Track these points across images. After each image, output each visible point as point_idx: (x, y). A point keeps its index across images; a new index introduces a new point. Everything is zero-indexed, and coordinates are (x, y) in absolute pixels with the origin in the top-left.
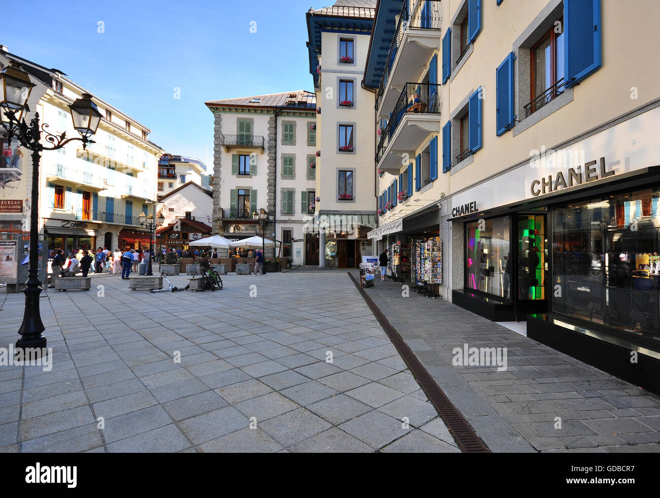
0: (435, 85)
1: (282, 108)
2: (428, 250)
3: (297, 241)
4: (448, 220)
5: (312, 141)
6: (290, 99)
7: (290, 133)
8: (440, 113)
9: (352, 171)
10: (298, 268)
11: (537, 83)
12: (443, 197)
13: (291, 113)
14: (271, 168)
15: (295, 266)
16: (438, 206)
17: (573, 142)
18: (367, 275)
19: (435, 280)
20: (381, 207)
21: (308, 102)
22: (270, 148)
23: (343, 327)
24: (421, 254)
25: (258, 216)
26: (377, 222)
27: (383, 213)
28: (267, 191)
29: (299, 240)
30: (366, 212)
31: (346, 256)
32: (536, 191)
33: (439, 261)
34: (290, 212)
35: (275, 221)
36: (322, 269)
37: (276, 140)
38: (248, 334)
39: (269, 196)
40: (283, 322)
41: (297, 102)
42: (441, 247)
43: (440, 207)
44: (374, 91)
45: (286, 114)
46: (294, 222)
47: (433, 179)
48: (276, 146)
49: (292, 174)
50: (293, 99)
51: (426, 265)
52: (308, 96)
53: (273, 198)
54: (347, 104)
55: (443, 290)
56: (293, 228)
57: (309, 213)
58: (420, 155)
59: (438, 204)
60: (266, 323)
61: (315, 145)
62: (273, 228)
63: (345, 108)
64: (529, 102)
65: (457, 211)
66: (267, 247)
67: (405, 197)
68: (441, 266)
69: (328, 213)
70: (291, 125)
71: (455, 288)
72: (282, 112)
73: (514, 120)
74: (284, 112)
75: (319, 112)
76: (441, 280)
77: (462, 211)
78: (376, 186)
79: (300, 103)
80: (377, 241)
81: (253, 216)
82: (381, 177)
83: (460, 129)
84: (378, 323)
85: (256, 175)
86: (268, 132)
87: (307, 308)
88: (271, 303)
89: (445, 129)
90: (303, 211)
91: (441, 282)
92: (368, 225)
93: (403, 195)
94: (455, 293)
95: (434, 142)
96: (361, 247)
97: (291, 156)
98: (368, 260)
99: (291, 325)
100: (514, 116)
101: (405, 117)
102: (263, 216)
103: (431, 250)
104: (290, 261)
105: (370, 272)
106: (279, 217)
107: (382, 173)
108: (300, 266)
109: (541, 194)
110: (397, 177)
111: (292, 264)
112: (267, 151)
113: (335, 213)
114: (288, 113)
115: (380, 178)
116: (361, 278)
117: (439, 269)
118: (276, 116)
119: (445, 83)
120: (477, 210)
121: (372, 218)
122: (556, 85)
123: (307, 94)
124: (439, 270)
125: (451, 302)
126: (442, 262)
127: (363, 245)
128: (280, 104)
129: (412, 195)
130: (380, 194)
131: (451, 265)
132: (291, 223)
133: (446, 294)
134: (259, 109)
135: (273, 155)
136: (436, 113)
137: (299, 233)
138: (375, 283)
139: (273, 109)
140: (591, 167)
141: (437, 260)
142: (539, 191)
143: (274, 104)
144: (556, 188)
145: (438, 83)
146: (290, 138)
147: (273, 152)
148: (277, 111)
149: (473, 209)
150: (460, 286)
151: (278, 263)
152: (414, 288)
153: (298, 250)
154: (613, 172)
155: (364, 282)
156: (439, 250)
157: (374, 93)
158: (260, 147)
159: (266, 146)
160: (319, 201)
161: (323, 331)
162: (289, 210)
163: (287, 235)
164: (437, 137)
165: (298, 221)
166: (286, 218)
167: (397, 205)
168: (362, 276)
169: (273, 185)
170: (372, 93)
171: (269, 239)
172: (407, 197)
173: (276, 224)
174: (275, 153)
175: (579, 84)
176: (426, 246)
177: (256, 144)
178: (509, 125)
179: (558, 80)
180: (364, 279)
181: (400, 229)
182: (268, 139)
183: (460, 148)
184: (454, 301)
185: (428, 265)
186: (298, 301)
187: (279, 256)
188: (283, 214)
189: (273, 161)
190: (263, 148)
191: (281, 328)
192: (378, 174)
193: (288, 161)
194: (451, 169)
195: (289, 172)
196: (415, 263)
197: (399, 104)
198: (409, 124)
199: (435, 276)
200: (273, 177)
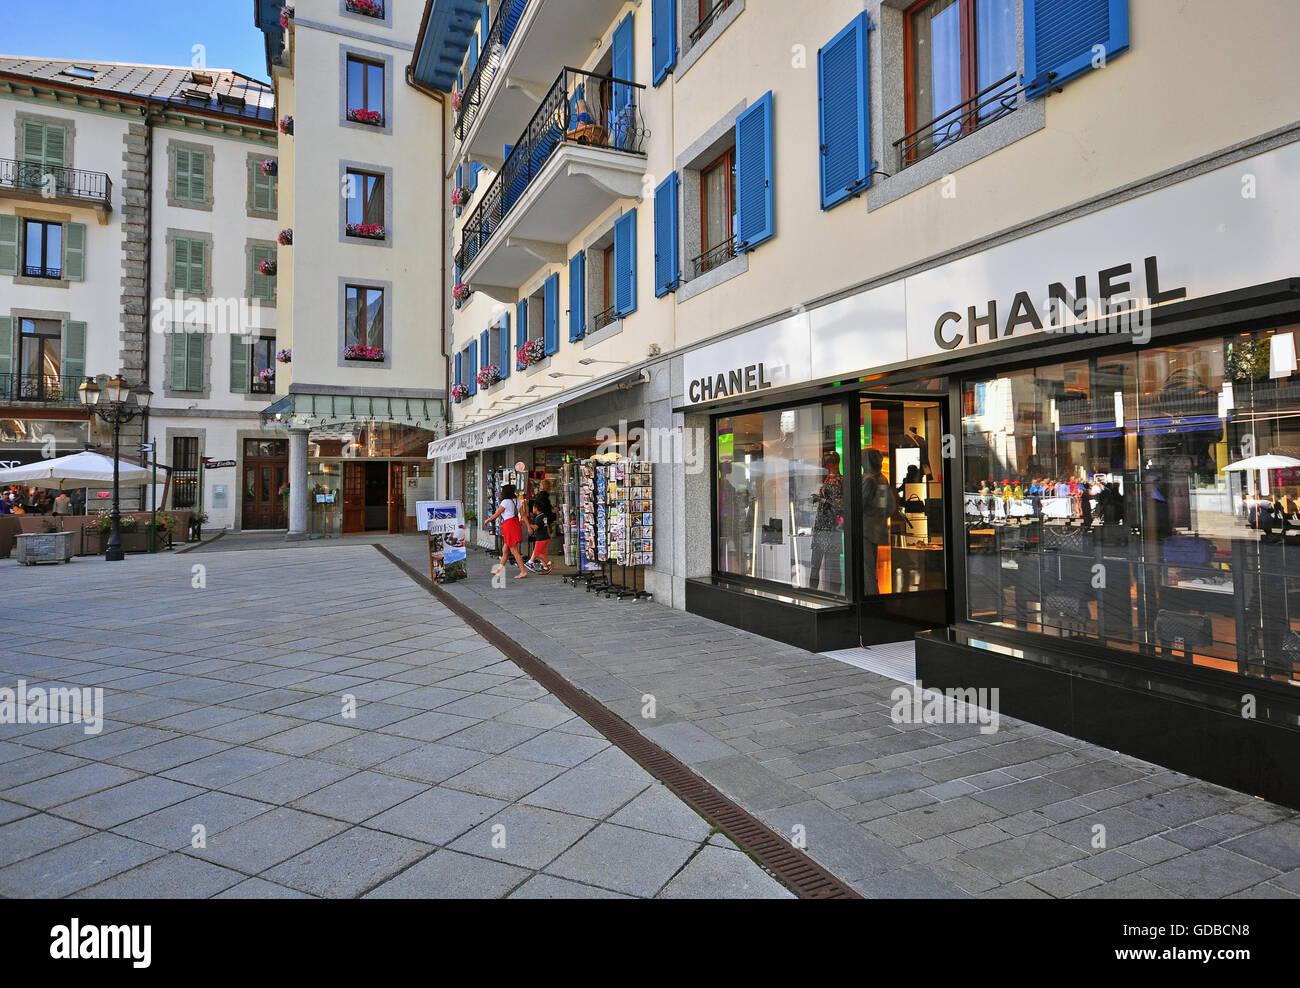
0: (629, 84)
1: (168, 104)
2: (620, 483)
3: (216, 466)
4: (675, 411)
5: (263, 203)
6: (193, 86)
7: (196, 175)
8: (643, 154)
9: (382, 289)
10: (221, 538)
11: (921, 92)
12: (656, 355)
13: (199, 122)
14: (135, 265)
15: (210, 532)
16: (641, 377)
17: (1048, 224)
18: (448, 549)
19: (637, 555)
20: (458, 381)
21: (247, 103)
22: (128, 209)
23: (444, 709)
24: (595, 493)
25: (96, 396)
26: (447, 417)
27: (465, 395)
28: (122, 327)
29: (224, 464)
30: (418, 391)
31: (363, 501)
32: (948, 337)
33: (647, 508)
34: (194, 388)
35: (146, 413)
36: (297, 538)
37: (149, 190)
38: (125, 776)
39: (127, 341)
40: (242, 713)
41: (214, 97)
42: (651, 476)
43: (647, 379)
44: (440, 98)
45: (182, 123)
46: (208, 414)
47: (623, 311)
48: (149, 208)
49: (199, 286)
50: (202, 88)
51: (613, 520)
52: (247, 87)
53: (139, 346)
54: (369, 119)
55: (656, 582)
56: (204, 430)
57: (253, 392)
58: (582, 253)
59: (643, 372)
60: (178, 726)
61: (274, 216)
62: (139, 430)
63: (362, 129)
64: (902, 135)
65: (704, 388)
66: (124, 482)
67: (537, 354)
68: (651, 523)
69: (315, 392)
70: (199, 156)
71: (691, 575)
72: (168, 117)
73: (871, 172)
74: (174, 118)
75: (289, 128)
76: (651, 555)
77: (722, 389)
78: (443, 330)
79: (223, 99)
80: (448, 464)
81: (82, 394)
82: (458, 307)
83: (699, 194)
84: (536, 684)
85: (82, 280)
86: (125, 165)
87: (305, 658)
88: (173, 650)
89: (661, 192)
90: (235, 386)
91: (650, 560)
92: (424, 425)
93: (533, 351)
94: (691, 586)
95: (628, 223)
96: (406, 480)
97: (199, 239)
98: (430, 510)
99: (274, 723)
100: (871, 162)
101: (560, 155)
102: (114, 395)
103: (627, 483)
104: (196, 521)
105: (454, 542)
106: (159, 400)
107: (464, 296)
108: (223, 532)
109: (965, 344)
110: (512, 308)
111: (204, 527)
112: (119, 219)
113: (334, 393)
114: (187, 120)
115: (455, 311)
116: (432, 559)
117: (646, 530)
118: (151, 124)
119: (657, 84)
120: (769, 384)
121: (434, 408)
122: (976, 99)
123: (244, 82)
124: (647, 532)
125: (683, 607)
126: (654, 512)
127: (411, 473)
128: (164, 94)
129: (557, 350)
130: (457, 348)
131: (681, 520)
132: (198, 416)
133: (668, 588)
134: (94, 96)
135: (140, 229)
136: (635, 153)
137: (221, 443)
138: (468, 570)
139: (140, 104)
140: (1114, 281)
141: (641, 509)
142: (959, 338)
143: (144, 91)
144: (1009, 330)
145: (638, 82)
146: (193, 187)
147: (142, 220)
148: (154, 112)
149: (755, 382)
150: (703, 570)
151: (161, 528)
152: (574, 577)
153: (220, 490)
154: (1181, 292)
155: (441, 569)
156: (645, 484)
157: (440, 101)
158: (96, 203)
159: (118, 201)
160: (287, 359)
161: (391, 729)
162: (196, 384)
163: (186, 450)
164: (635, 211)
165: (219, 411)
166: (182, 403)
167: (509, 375)
168: (435, 554)
169: (138, 313)
170: (434, 102)
171: (130, 459)
172: (543, 357)
173: (151, 419)
174: (148, 225)
175: (1060, 91)
176: (613, 474)
177: (84, 195)
178: (860, 183)
179: (982, 87)
180: (441, 561)
181: (551, 430)
182: (124, 183)
183: (699, 240)
184: (691, 606)
185: (618, 520)
186: (264, 635)
187: (162, 508)
188: (172, 392)
189: (140, 247)
190: (107, 207)
191: (243, 738)
192: (452, 301)
193: (189, 251)
194: (678, 286)
195: (193, 279)
196: (575, 517)
197: (538, 120)
198: (571, 170)
199: (637, 546)
200: (142, 291)
